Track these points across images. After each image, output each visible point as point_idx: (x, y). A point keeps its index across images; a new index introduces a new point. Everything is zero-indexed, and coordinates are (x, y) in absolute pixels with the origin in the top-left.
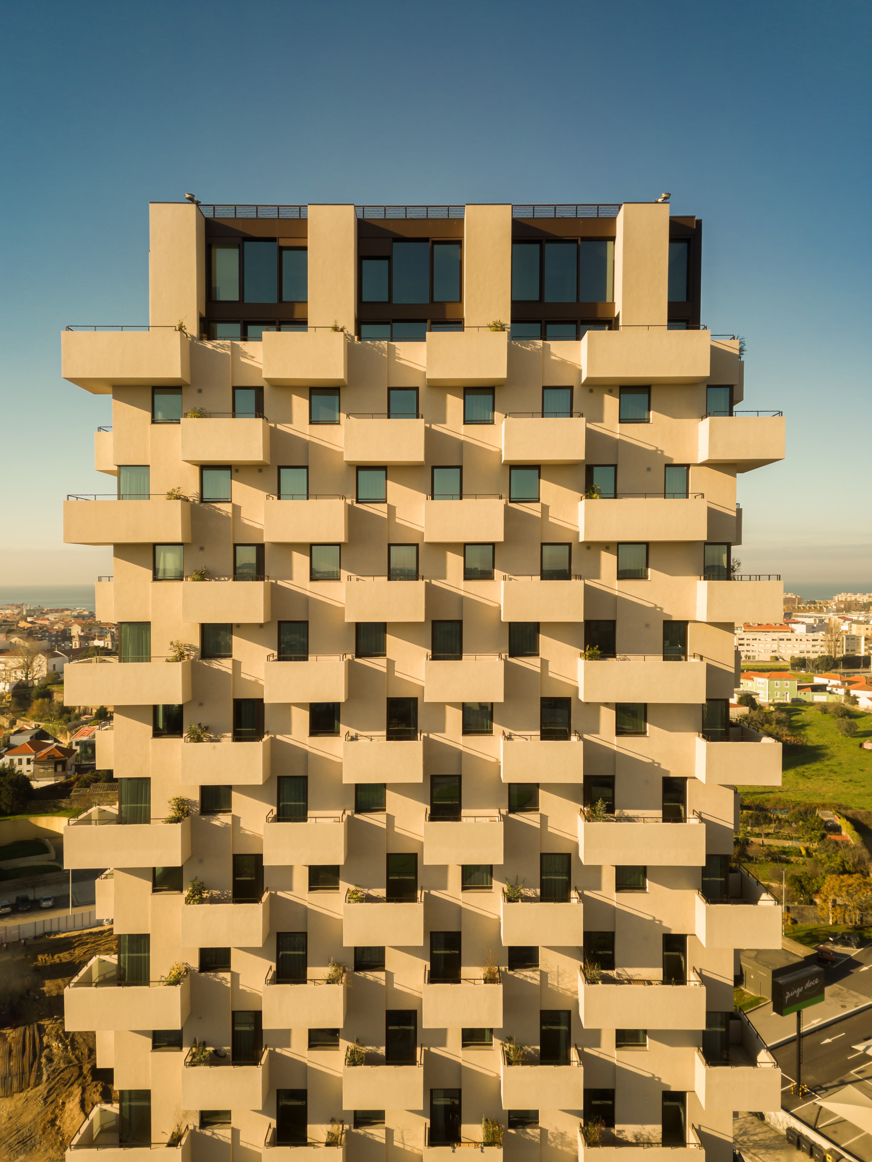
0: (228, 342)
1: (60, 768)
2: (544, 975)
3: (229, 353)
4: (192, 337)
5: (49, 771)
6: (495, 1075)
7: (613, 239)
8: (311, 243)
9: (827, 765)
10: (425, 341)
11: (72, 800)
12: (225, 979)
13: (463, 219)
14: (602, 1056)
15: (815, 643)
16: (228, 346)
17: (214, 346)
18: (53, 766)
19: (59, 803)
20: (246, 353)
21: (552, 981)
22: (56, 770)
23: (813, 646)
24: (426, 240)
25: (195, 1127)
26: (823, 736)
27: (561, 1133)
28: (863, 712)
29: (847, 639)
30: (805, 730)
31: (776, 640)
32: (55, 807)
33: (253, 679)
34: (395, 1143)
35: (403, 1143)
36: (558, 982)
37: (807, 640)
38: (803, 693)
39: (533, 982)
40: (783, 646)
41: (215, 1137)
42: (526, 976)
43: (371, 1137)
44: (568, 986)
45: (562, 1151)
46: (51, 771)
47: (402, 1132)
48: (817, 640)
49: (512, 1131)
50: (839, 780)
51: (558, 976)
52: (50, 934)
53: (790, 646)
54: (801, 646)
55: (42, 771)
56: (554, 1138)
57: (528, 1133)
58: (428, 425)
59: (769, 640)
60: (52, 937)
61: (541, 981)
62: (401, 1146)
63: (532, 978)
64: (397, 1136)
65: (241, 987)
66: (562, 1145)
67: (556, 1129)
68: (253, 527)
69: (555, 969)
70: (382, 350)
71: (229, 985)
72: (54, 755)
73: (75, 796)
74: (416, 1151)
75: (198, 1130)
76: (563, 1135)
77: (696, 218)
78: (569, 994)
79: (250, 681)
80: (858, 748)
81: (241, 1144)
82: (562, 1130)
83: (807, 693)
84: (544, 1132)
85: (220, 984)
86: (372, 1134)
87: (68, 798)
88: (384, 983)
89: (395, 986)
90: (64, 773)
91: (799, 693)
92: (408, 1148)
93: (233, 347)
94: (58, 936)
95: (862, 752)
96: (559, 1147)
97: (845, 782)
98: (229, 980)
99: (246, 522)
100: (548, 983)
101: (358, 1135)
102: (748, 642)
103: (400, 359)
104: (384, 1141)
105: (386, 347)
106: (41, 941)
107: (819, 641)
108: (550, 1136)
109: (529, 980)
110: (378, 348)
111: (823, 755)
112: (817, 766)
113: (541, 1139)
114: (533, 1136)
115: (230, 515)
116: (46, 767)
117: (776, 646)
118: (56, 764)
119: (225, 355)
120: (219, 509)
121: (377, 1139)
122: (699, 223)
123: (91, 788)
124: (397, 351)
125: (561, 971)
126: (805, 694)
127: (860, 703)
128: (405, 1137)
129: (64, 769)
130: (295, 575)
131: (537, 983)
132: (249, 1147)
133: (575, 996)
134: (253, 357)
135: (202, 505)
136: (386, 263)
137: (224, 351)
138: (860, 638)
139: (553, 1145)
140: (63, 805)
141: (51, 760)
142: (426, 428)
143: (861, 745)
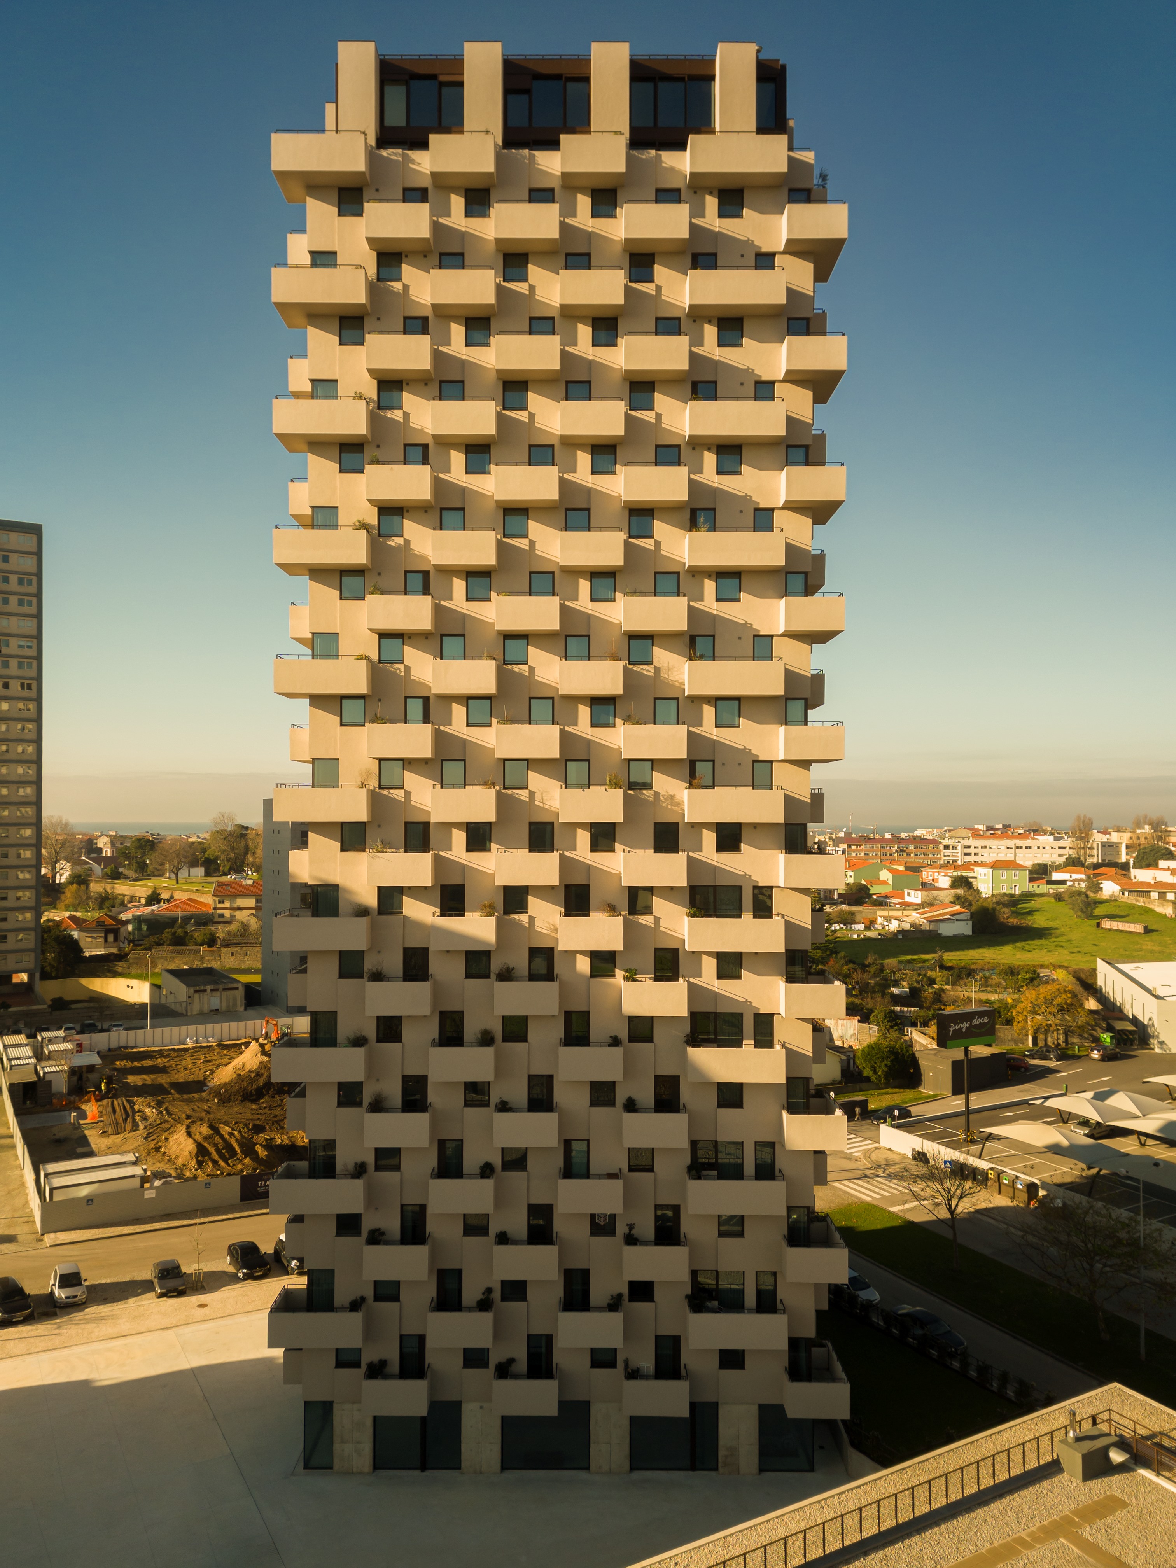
0: (400, 151)
1: (111, 938)
2: (657, 670)
3: (401, 159)
4: (371, 146)
5: (98, 940)
6: (617, 747)
7: (713, 78)
8: (467, 79)
9: (1054, 942)
10: (558, 149)
11: (131, 964)
12: (399, 669)
13: (590, 60)
14: (704, 734)
15: (1062, 851)
16: (400, 154)
17: (388, 154)
18: (103, 935)
19: (114, 967)
20: (413, 160)
21: (663, 674)
22: (106, 940)
23: (1060, 855)
24: (558, 77)
25: (375, 788)
26: (1054, 920)
27: (671, 796)
28: (1107, 899)
29: (1103, 846)
30: (1032, 915)
31: (1011, 848)
32: (109, 971)
33: (420, 428)
34: (537, 803)
35: (543, 803)
36: (668, 676)
37: (1052, 848)
38: (1035, 886)
39: (648, 674)
40: (1021, 855)
41: (391, 796)
42: (642, 669)
43: (517, 796)
44: (677, 678)
45: (672, 809)
46: (100, 940)
47: (542, 794)
48: (1064, 848)
49: (631, 792)
50: (1066, 952)
51: (669, 670)
52: (126, 1048)
53: (1031, 855)
54: (1044, 855)
55: (90, 940)
56: (665, 799)
57: (644, 794)
58: (562, 219)
59: (1004, 848)
60: (129, 1050)
61: (654, 673)
62: (541, 805)
63: (647, 671)
64: (538, 797)
65: (412, 677)
66: (672, 805)
67: (667, 792)
68: (419, 303)
69: (666, 665)
70: (525, 157)
71: (403, 674)
72: (104, 922)
73: (134, 959)
74: (553, 809)
75: (377, 790)
76: (672, 797)
77: (781, 63)
78: (677, 684)
79: (418, 429)
80: (1095, 928)
81: (412, 803)
82: (671, 794)
83: (1041, 886)
84: (657, 794)
85: (395, 674)
86: (518, 794)
87: (125, 961)
88: (527, 674)
89: (537, 678)
90: (115, 945)
91: (1031, 885)
92: (547, 807)
93: (404, 156)
94: (135, 1050)
95: (1100, 931)
96: (669, 807)
97: (1073, 953)
98: (403, 670)
99: (413, 298)
100: (660, 676)
101: (507, 794)
102: (976, 851)
103: (538, 164)
104: (527, 800)
105: (528, 155)
106: (118, 1052)
107: (1068, 848)
108: (662, 798)
109: (645, 672)
110: (521, 155)
111: (1051, 934)
112: (1042, 942)
113: (654, 798)
114: (648, 796)
115: (401, 292)
116: (95, 935)
117: (1012, 855)
118: (107, 932)
119: (397, 161)
120: (392, 287)
121: (522, 798)
122: (784, 67)
123: (153, 951)
124: (536, 159)
125: (670, 667)
126: (1038, 887)
127: (1104, 890)
128: (545, 798)
129: (116, 939)
130: (453, 342)
131: (651, 674)
132: (418, 805)
133: (682, 686)
134: (419, 164)
135: (379, 283)
136: (525, 98)
137: (396, 158)
138: (1120, 845)
139: (664, 805)
140: (120, 969)
141: (100, 927)
142: (560, 221)
143: (1098, 925)
